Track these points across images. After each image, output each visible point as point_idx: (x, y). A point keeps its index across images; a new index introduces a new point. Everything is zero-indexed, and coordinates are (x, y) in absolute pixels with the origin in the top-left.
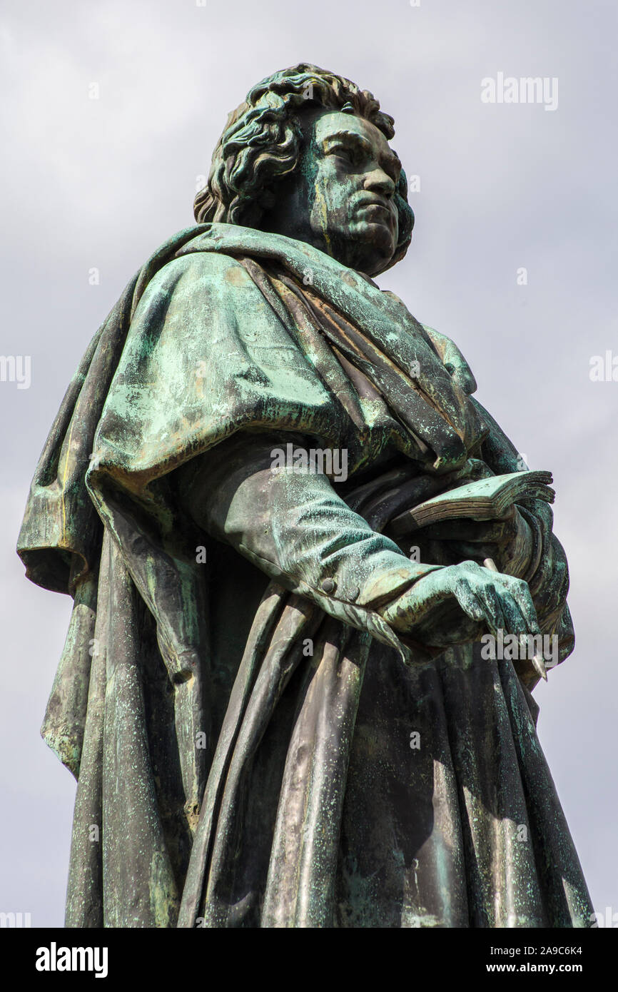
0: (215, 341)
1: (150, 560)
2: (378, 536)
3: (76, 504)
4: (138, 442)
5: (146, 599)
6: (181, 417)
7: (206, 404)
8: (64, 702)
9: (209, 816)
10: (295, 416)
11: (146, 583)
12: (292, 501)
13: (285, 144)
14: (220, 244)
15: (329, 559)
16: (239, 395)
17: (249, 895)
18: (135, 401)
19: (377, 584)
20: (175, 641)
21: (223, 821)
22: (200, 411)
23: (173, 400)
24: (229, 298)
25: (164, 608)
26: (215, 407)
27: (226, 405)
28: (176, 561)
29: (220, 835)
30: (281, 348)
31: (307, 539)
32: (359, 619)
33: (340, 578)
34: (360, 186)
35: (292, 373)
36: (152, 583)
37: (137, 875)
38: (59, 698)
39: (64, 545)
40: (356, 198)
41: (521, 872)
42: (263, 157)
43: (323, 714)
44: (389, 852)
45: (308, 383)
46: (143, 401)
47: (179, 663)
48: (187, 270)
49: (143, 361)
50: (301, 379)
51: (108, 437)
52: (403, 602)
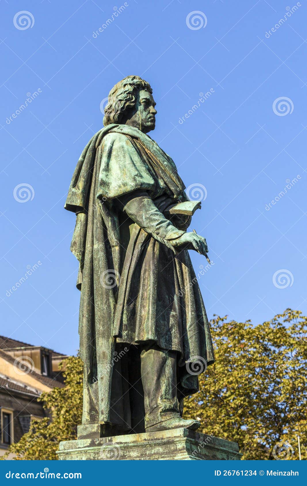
0: (127, 163)
1: (110, 218)
2: (168, 221)
3: (83, 195)
4: (109, 188)
5: (107, 227)
6: (121, 184)
7: (128, 182)
8: (78, 244)
9: (125, 284)
10: (148, 187)
11: (109, 223)
12: (148, 210)
13: (133, 100)
14: (122, 131)
15: (158, 227)
16: (136, 181)
17: (133, 303)
18: (107, 177)
19: (171, 235)
20: (114, 238)
21: (128, 286)
22: (126, 184)
23: (117, 178)
24: (128, 150)
25: (112, 230)
26: (130, 183)
27: (133, 183)
28: (114, 217)
29: (128, 289)
30: (142, 166)
31: (152, 220)
32: (164, 242)
33: (161, 231)
34: (149, 113)
35: (146, 174)
36: (110, 223)
37: (106, 296)
38: (76, 243)
39: (81, 205)
40: (148, 116)
41: (192, 302)
42: (127, 104)
43: (151, 262)
44: (165, 296)
45: (149, 177)
46: (109, 177)
47: (114, 243)
48: (116, 139)
49: (108, 165)
50: (148, 176)
51: (101, 186)
52: (178, 241)
